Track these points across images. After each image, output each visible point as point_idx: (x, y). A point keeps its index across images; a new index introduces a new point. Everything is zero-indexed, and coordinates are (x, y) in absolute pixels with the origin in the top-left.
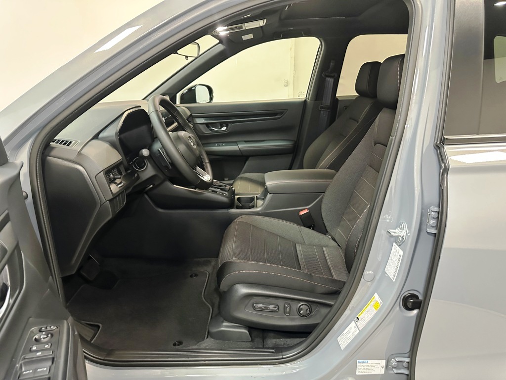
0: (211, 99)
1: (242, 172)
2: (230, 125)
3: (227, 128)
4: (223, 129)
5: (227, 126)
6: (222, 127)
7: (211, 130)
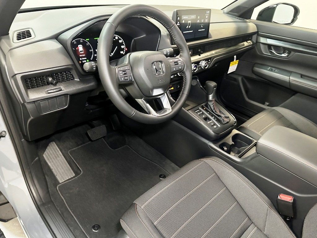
0: (293, 21)
1: (281, 105)
2: (292, 53)
3: (288, 56)
4: (283, 55)
5: (289, 53)
6: (284, 53)
7: (271, 52)
